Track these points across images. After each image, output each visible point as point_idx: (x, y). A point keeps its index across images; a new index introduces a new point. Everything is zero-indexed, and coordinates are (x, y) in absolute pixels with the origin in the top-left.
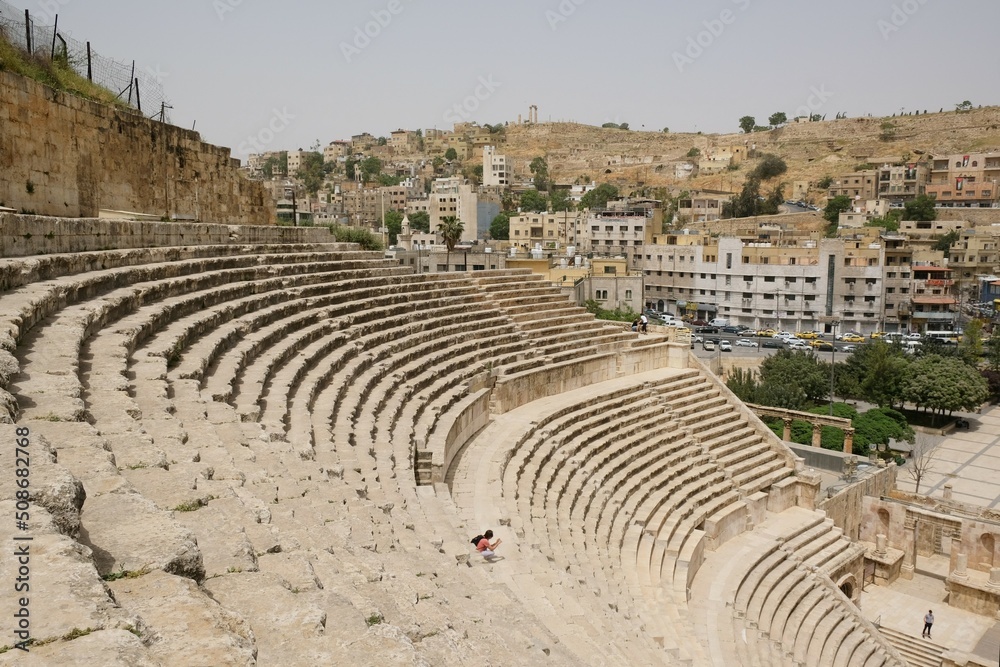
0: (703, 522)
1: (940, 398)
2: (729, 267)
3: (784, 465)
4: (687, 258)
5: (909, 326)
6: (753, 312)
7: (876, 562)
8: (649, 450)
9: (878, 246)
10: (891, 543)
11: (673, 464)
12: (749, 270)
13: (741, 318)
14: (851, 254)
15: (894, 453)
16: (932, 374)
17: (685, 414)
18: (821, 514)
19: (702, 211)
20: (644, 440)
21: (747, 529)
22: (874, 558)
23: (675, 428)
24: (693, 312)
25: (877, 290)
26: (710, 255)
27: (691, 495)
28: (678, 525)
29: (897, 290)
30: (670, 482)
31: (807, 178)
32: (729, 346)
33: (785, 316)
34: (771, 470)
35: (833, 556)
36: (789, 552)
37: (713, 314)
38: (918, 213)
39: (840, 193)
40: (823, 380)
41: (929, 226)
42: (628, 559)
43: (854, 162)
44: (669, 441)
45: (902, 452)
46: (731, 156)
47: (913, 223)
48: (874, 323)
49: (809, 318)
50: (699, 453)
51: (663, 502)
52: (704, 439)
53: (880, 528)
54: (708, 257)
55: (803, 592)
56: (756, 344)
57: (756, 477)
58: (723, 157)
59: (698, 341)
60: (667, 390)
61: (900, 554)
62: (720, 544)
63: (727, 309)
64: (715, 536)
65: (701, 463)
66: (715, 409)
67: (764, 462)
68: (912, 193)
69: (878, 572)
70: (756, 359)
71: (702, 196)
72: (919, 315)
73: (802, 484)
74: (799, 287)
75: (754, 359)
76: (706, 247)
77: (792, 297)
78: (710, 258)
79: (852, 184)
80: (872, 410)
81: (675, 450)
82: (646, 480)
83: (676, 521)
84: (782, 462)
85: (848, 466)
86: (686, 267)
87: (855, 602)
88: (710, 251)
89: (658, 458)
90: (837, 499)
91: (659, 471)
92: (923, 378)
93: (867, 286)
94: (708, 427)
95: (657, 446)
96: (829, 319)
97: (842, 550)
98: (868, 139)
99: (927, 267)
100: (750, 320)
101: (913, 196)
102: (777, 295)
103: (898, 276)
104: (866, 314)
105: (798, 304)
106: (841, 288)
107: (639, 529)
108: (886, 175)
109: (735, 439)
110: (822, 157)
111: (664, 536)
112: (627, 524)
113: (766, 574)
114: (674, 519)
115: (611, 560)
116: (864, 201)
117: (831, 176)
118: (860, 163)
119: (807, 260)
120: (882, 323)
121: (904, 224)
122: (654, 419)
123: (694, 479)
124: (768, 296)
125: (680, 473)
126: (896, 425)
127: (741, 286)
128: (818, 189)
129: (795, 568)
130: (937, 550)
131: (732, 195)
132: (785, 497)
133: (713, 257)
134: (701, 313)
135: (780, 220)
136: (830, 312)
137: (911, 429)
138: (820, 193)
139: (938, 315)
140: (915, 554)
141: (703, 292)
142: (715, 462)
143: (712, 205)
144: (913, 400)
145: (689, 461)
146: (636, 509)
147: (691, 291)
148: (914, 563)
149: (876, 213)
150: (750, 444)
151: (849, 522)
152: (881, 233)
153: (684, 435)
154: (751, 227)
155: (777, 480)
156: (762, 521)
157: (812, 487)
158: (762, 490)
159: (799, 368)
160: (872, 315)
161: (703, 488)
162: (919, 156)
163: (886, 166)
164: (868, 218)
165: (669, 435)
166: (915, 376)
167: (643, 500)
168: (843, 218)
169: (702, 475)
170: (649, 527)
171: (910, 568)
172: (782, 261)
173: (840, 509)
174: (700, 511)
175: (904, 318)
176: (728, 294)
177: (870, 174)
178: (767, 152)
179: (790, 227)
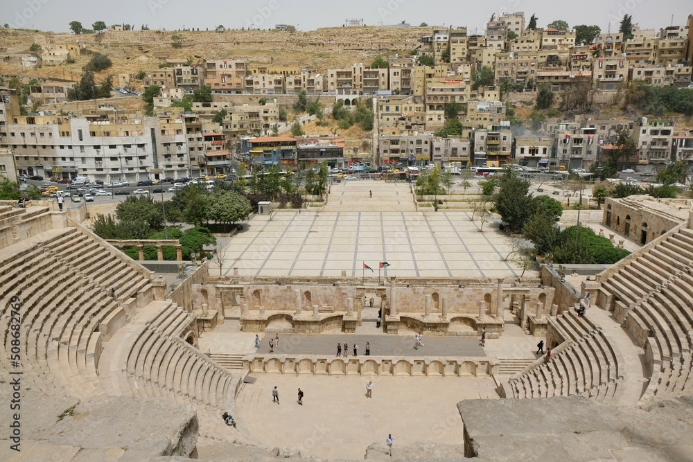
0: (98, 326)
1: (227, 215)
2: (81, 140)
3: (143, 278)
4: (47, 134)
5: (206, 172)
6: (104, 170)
7: (204, 320)
8: (51, 289)
9: (181, 122)
10: (210, 307)
11: (70, 295)
12: (97, 141)
13: (96, 175)
14: (164, 127)
15: (206, 253)
16: (221, 202)
17: (72, 259)
18: (169, 301)
19: (51, 95)
20: (46, 283)
21: (126, 322)
22: (202, 318)
23: (67, 270)
24: (59, 174)
25: (184, 149)
26: (65, 131)
27: (86, 312)
28: (82, 333)
29: (196, 149)
30: (71, 307)
31: (128, 71)
32: (91, 198)
33: (127, 171)
34: (136, 283)
35: (179, 324)
36: (154, 329)
37: (74, 174)
38: (201, 97)
39: (151, 83)
40: (159, 214)
41: (209, 106)
42: (54, 366)
43: (158, 61)
44: (64, 280)
45: (210, 251)
46: (67, 52)
47: (200, 104)
48: (185, 171)
49: (144, 171)
50: (87, 283)
51: (68, 321)
52: (89, 273)
53: (203, 300)
54: (63, 133)
55: (166, 349)
56: (110, 193)
57: (127, 290)
58: (61, 53)
59: (67, 196)
60: (56, 246)
61: (215, 311)
62: (111, 337)
63: (85, 170)
64: (108, 332)
65: (89, 290)
66: (93, 252)
67: (130, 279)
68: (197, 84)
69: (206, 325)
70: (112, 204)
71: (50, 84)
72: (210, 163)
73: (156, 287)
74: (133, 151)
75: (110, 205)
76: (60, 126)
77: (130, 158)
78: (65, 134)
79: (158, 77)
80: (191, 229)
81: (70, 285)
82: (54, 310)
83: (80, 331)
84: (141, 276)
85: (181, 270)
86: (46, 141)
87: (195, 346)
88: (64, 128)
89: (59, 293)
90: (177, 290)
91: (62, 302)
92: (217, 205)
93: (177, 147)
94: (90, 265)
95: (56, 285)
96: (157, 171)
97: (184, 319)
98: (165, 46)
99: (211, 133)
100: (104, 176)
101: (197, 86)
102: (120, 157)
103: (195, 140)
104: (179, 166)
105: (135, 162)
106: (162, 150)
107: (56, 343)
108: (180, 72)
109: (109, 269)
110: (136, 57)
111: (74, 342)
112: (47, 342)
113: (143, 346)
114: (78, 330)
115: (43, 369)
116: (168, 89)
117: (143, 71)
118: (162, 62)
119: (136, 132)
120: (190, 170)
121: (195, 104)
122: (51, 267)
123: (86, 301)
124: (113, 159)
125: (76, 300)
126: (205, 236)
127: (93, 153)
128: (136, 80)
129: (159, 337)
130: (234, 304)
131: (73, 83)
132: (146, 297)
133: (68, 133)
134: (65, 174)
135: (113, 102)
136: (157, 166)
137: (213, 237)
138: (139, 82)
139: (221, 163)
140: (223, 310)
141: (64, 159)
142: (99, 287)
143: (59, 91)
144: (213, 219)
145: (81, 290)
146: (51, 331)
147: (54, 158)
148: (223, 314)
149: (177, 97)
150: (120, 270)
151: (186, 302)
152: (182, 112)
153: (74, 274)
154: (92, 107)
155: (140, 288)
156: (135, 315)
157: (162, 287)
158: (132, 297)
159: (142, 208)
160: (183, 165)
161: (94, 304)
162: (198, 59)
163: (179, 66)
164: (172, 101)
165: (64, 276)
166: (212, 205)
167: (54, 324)
168: (156, 101)
169: (92, 297)
170: (62, 341)
171: (222, 318)
172: (120, 134)
173: (179, 295)
174: (95, 320)
175: (202, 166)
176: (83, 159)
177: (170, 70)
178: (96, 51)
179: (121, 108)
